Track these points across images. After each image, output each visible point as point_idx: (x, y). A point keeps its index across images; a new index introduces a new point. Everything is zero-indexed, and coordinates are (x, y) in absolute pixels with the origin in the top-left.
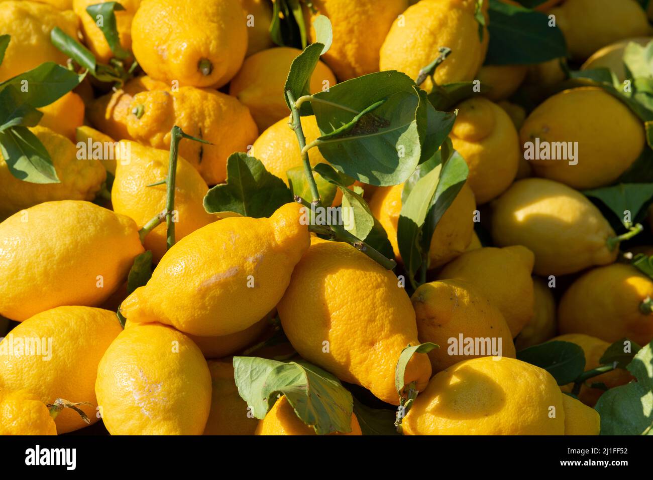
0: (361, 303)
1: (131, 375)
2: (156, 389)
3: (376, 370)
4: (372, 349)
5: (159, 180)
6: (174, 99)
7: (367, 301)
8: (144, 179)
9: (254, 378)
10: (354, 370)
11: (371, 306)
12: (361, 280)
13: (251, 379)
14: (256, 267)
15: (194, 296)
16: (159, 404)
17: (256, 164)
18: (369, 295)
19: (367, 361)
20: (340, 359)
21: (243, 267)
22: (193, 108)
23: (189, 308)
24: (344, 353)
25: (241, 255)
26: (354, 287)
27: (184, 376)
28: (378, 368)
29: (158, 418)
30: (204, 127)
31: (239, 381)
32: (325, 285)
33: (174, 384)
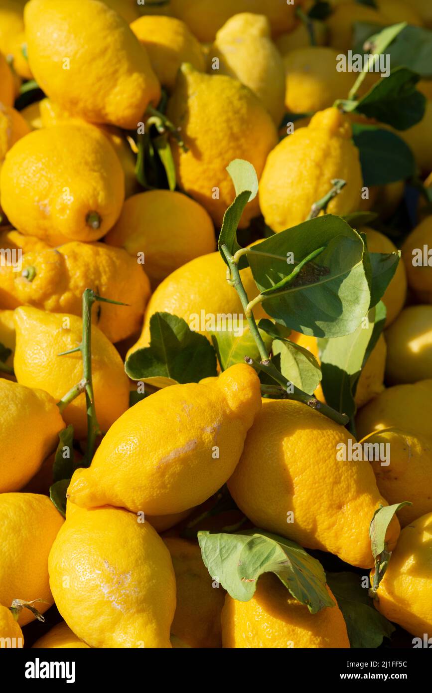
0: (324, 464)
1: (96, 567)
2: (125, 580)
3: (347, 535)
4: (340, 512)
5: (70, 347)
6: (66, 257)
7: (330, 462)
8: (54, 348)
9: (225, 557)
10: (321, 536)
11: (335, 467)
12: (320, 439)
13: (221, 558)
14: (214, 438)
15: (153, 475)
16: (131, 595)
17: (179, 323)
18: (330, 456)
19: (336, 526)
20: (306, 526)
21: (201, 438)
22: (87, 265)
23: (147, 488)
24: (310, 519)
25: (198, 426)
26: (314, 449)
27: (151, 563)
28: (348, 532)
29: (131, 612)
30: (101, 285)
31: (208, 561)
32: (284, 448)
33: (143, 572)
